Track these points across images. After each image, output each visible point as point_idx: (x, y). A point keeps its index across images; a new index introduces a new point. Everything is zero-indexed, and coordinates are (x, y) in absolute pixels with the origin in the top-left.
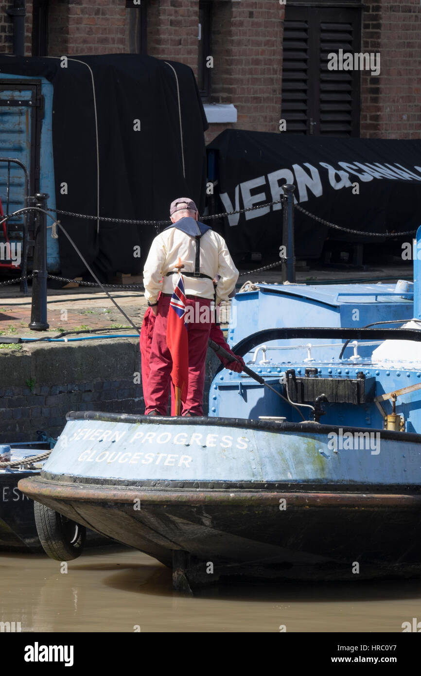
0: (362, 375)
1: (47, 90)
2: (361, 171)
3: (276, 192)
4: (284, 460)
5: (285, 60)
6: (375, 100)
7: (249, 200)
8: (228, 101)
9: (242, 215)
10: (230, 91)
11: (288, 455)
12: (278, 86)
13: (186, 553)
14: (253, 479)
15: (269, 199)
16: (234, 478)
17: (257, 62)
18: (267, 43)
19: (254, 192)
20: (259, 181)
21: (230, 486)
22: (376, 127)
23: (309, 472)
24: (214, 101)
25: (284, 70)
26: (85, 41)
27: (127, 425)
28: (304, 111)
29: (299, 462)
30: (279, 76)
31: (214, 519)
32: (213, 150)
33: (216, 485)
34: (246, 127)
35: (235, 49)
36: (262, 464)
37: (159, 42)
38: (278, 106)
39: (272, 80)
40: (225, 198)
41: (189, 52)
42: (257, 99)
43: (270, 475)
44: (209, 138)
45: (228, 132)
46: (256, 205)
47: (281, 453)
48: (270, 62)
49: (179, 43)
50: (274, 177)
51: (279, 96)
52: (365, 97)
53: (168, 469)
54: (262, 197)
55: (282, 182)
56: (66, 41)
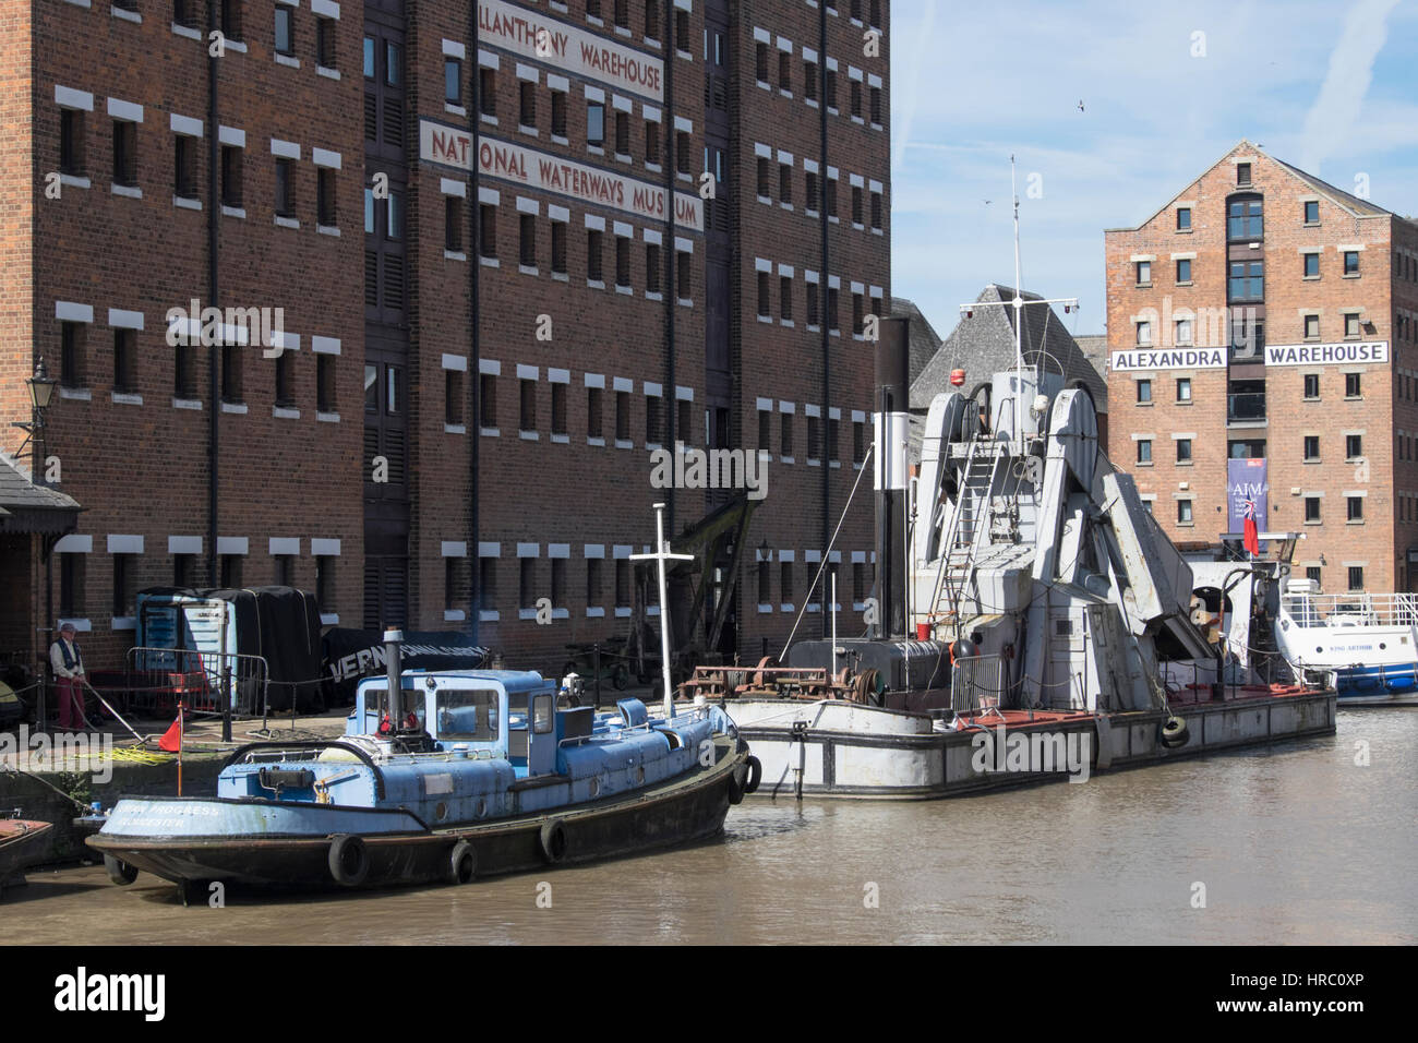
0: (304, 769)
1: (231, 608)
2: (409, 650)
3: (362, 663)
4: (241, 822)
5: (366, 588)
6: (417, 610)
7: (347, 668)
8: (333, 612)
9: (343, 677)
10: (335, 606)
11: (243, 818)
12: (362, 603)
13: (186, 879)
14: (220, 834)
15: (358, 668)
16: (208, 833)
17: (350, 590)
18: (356, 579)
19: (349, 663)
20: (352, 657)
21: (205, 838)
22: (417, 625)
23: (257, 829)
24: (326, 612)
25: (366, 594)
26: (252, 580)
27: (148, 802)
28: (377, 617)
29: (250, 822)
30: (363, 597)
31: (196, 858)
32: (325, 640)
33: (197, 838)
34: (344, 626)
35: (337, 582)
36: (226, 824)
37: (294, 579)
38: (363, 614)
39: (358, 600)
40: (332, 666)
41: (311, 585)
42: (349, 611)
43: (232, 831)
44: (323, 633)
45: (334, 629)
46: (351, 671)
47: (239, 817)
48: (357, 589)
49: (306, 579)
50: (360, 654)
51: (362, 609)
52: (411, 608)
53: (169, 829)
54: (354, 666)
55: (365, 657)
56: (240, 580)
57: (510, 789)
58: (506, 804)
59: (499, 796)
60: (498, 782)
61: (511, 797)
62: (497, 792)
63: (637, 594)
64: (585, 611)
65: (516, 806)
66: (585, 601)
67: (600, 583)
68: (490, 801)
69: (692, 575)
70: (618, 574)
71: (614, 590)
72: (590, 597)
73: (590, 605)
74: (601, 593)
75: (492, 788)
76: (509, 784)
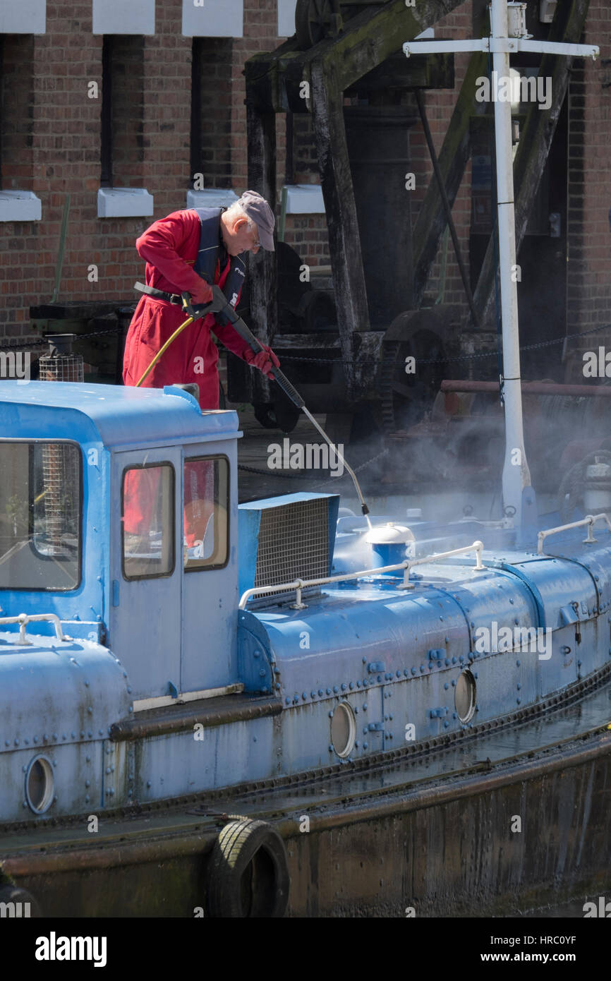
57: (117, 734)
58: (105, 773)
59: (86, 751)
60: (85, 711)
61: (119, 756)
62: (82, 741)
63: (253, 149)
64: (94, 200)
65: (134, 782)
66: (92, 169)
67: (141, 113)
68: (64, 767)
69: (428, 92)
70: (196, 86)
71: (183, 134)
72: (107, 155)
73: (108, 181)
74: (141, 142)
75: (68, 728)
76: (116, 717)
